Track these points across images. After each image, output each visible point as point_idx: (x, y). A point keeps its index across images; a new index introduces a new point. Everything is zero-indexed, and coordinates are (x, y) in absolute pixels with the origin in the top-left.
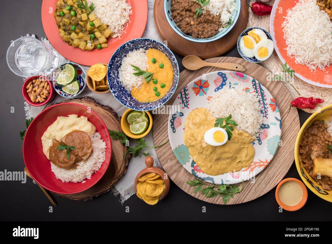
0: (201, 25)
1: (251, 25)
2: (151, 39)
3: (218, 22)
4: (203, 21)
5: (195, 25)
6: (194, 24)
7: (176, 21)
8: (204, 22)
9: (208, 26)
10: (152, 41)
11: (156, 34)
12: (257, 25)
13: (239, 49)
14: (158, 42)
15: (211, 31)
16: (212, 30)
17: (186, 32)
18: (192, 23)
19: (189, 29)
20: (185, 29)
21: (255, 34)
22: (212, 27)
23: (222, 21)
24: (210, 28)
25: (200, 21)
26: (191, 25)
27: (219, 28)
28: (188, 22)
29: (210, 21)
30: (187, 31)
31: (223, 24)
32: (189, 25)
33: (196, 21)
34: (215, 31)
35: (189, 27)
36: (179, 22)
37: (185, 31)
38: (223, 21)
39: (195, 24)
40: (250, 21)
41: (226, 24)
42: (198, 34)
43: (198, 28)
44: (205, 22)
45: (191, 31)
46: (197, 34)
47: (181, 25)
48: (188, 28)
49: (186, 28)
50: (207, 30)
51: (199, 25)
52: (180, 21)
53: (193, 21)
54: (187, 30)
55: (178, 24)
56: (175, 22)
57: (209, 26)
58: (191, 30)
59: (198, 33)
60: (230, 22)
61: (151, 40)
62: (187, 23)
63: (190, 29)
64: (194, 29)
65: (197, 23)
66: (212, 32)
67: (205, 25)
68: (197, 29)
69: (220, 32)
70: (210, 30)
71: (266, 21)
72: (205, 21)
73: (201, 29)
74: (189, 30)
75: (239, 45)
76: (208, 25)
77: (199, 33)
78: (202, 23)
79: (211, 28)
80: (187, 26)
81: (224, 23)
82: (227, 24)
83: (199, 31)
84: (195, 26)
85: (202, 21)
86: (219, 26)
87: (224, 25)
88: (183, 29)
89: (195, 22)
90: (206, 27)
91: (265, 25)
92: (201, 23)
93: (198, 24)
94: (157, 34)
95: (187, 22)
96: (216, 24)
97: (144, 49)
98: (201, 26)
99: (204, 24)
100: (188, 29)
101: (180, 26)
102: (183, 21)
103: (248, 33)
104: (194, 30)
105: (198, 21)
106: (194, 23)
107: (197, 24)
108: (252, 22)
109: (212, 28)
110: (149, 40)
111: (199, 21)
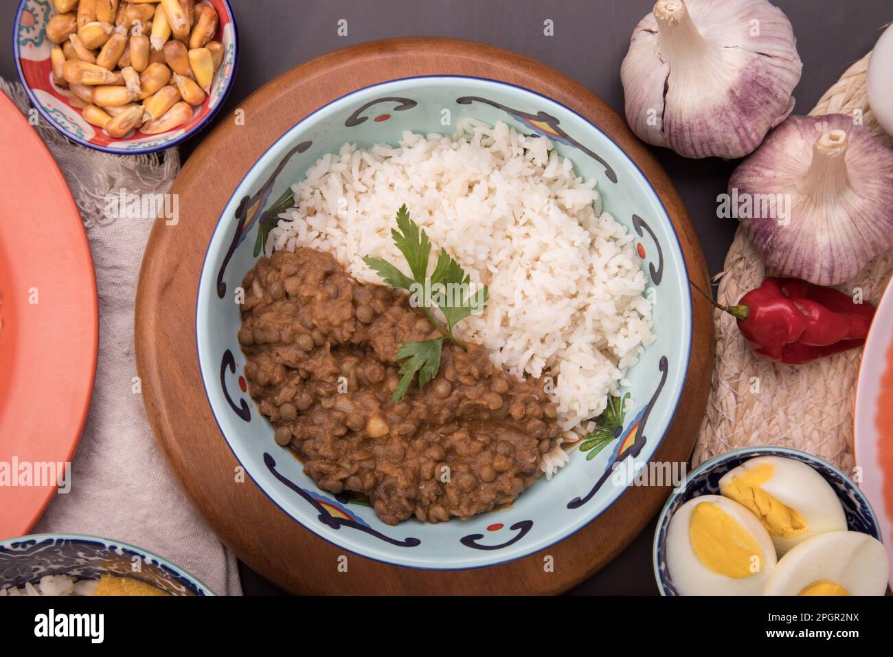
0: (431, 436)
1: (732, 419)
2: (108, 544)
3: (538, 422)
4: (445, 413)
5: (396, 440)
6: (388, 438)
7: (273, 414)
8: (448, 422)
9: (476, 446)
10: (119, 551)
11: (150, 461)
12: (768, 410)
13: (663, 581)
14: (155, 562)
15: (493, 481)
16: (499, 473)
17: (340, 484)
18: (376, 427)
19: (356, 467)
20: (333, 469)
21: (771, 499)
22: (501, 449)
23: (562, 409)
24: (485, 457)
25: (423, 416)
26: (368, 440)
27: (541, 454)
28: (349, 424)
29: (486, 416)
30: (344, 481)
31: (567, 426)
32: (355, 441)
33: (403, 420)
34: (517, 475)
35: (357, 456)
36: (295, 423)
37: (332, 482)
38: (572, 412)
39: (395, 432)
40: (725, 389)
41: (584, 423)
42: (414, 501)
43: (412, 463)
44: (457, 420)
45: (369, 481)
46: (408, 499)
47: (303, 440)
48: (352, 462)
49: (335, 462)
50: (470, 471)
51: (419, 443)
52: (299, 413)
53: (384, 417)
54: (343, 475)
55: (285, 431)
56: (267, 417)
57: (485, 447)
58: (372, 471)
59: (412, 493)
60: (610, 415)
61: (113, 548)
62: (341, 431)
63: (361, 468)
64: (384, 467)
65: (409, 426)
66: (499, 487)
67: (458, 437)
68: (403, 468)
69: (549, 477)
70: (486, 473)
71: (819, 385)
72: (458, 413)
73: (430, 465)
74: (356, 474)
75: (662, 557)
76: (473, 438)
77: (419, 490)
78: (441, 426)
79: (496, 464)
80: (344, 444)
81: (574, 422)
82: (591, 427)
83: (417, 478)
84: (396, 447)
85: (439, 414)
86: (546, 444)
87: (573, 430)
88: (317, 465)
89: (391, 425)
90: (462, 448)
91: (816, 411)
92: (434, 426)
93: (415, 435)
94: (154, 460)
95: (342, 423)
96: (527, 434)
97: (70, 582)
98: (429, 445)
99: (451, 434)
100: (346, 470)
101: (296, 443)
102: (319, 418)
103: (726, 481)
104: (385, 475)
105: (414, 414)
106: (386, 431)
107: (403, 437)
108: (736, 396)
109: (500, 463)
110: (101, 545)
111: (418, 418)
